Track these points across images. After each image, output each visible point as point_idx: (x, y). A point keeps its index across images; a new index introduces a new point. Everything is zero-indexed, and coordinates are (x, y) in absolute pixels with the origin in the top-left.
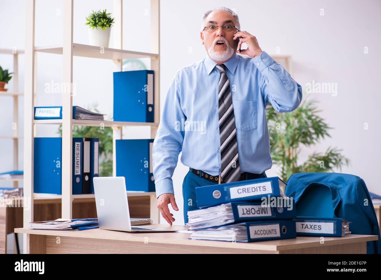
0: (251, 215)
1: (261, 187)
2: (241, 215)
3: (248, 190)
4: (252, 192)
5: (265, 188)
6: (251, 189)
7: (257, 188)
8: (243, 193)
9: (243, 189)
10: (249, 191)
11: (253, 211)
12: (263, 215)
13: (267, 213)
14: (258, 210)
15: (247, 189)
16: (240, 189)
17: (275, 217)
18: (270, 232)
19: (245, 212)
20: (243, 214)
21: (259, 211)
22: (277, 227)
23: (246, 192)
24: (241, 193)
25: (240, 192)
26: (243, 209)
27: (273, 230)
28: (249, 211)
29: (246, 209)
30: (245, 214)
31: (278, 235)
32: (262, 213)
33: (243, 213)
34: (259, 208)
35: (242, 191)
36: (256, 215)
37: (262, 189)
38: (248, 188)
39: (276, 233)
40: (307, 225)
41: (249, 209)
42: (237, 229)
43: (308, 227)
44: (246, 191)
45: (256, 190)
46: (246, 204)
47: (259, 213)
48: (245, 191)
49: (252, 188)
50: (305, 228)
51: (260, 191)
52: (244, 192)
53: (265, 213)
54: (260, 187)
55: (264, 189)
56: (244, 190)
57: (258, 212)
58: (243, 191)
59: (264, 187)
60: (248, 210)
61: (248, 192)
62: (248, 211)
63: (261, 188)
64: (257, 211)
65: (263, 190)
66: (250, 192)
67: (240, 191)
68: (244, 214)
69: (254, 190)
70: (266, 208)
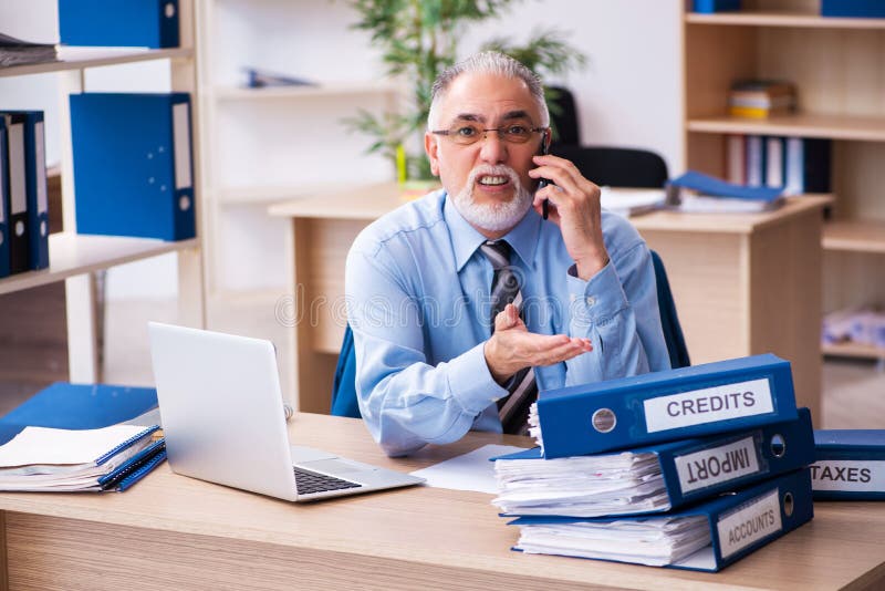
0: (712, 481)
1: (739, 395)
2: (686, 487)
3: (699, 405)
4: (713, 409)
6: (708, 402)
7: (726, 397)
8: (684, 413)
9: (683, 402)
10: (702, 408)
11: (714, 467)
12: (740, 473)
13: (748, 465)
14: (725, 459)
15: (695, 402)
16: (676, 404)
17: (768, 471)
18: (760, 522)
19: (695, 476)
20: (690, 482)
21: (727, 462)
23: (693, 412)
24: (678, 413)
25: (673, 412)
26: (689, 465)
27: (766, 514)
28: (704, 469)
29: (696, 463)
30: (696, 481)
31: (777, 524)
32: (736, 469)
33: (689, 478)
34: (727, 454)
35: (680, 408)
36: (724, 477)
37: (741, 399)
38: (698, 400)
39: (772, 521)
40: (827, 469)
41: (704, 461)
42: (673, 527)
43: (830, 476)
44: (695, 408)
45: (724, 403)
46: (695, 448)
47: (730, 470)
48: (689, 408)
49: (712, 399)
50: (822, 478)
51: (736, 406)
52: (687, 410)
53: (743, 467)
54: (735, 396)
55: (750, 402)
56: (687, 407)
57: (726, 467)
58: (684, 408)
59: (748, 396)
60: (702, 466)
61: (700, 411)
62: (703, 469)
63: (738, 397)
64: (724, 464)
65: (746, 404)
66: (706, 411)
67: (674, 409)
68: (692, 480)
69: (717, 403)
70: (745, 450)
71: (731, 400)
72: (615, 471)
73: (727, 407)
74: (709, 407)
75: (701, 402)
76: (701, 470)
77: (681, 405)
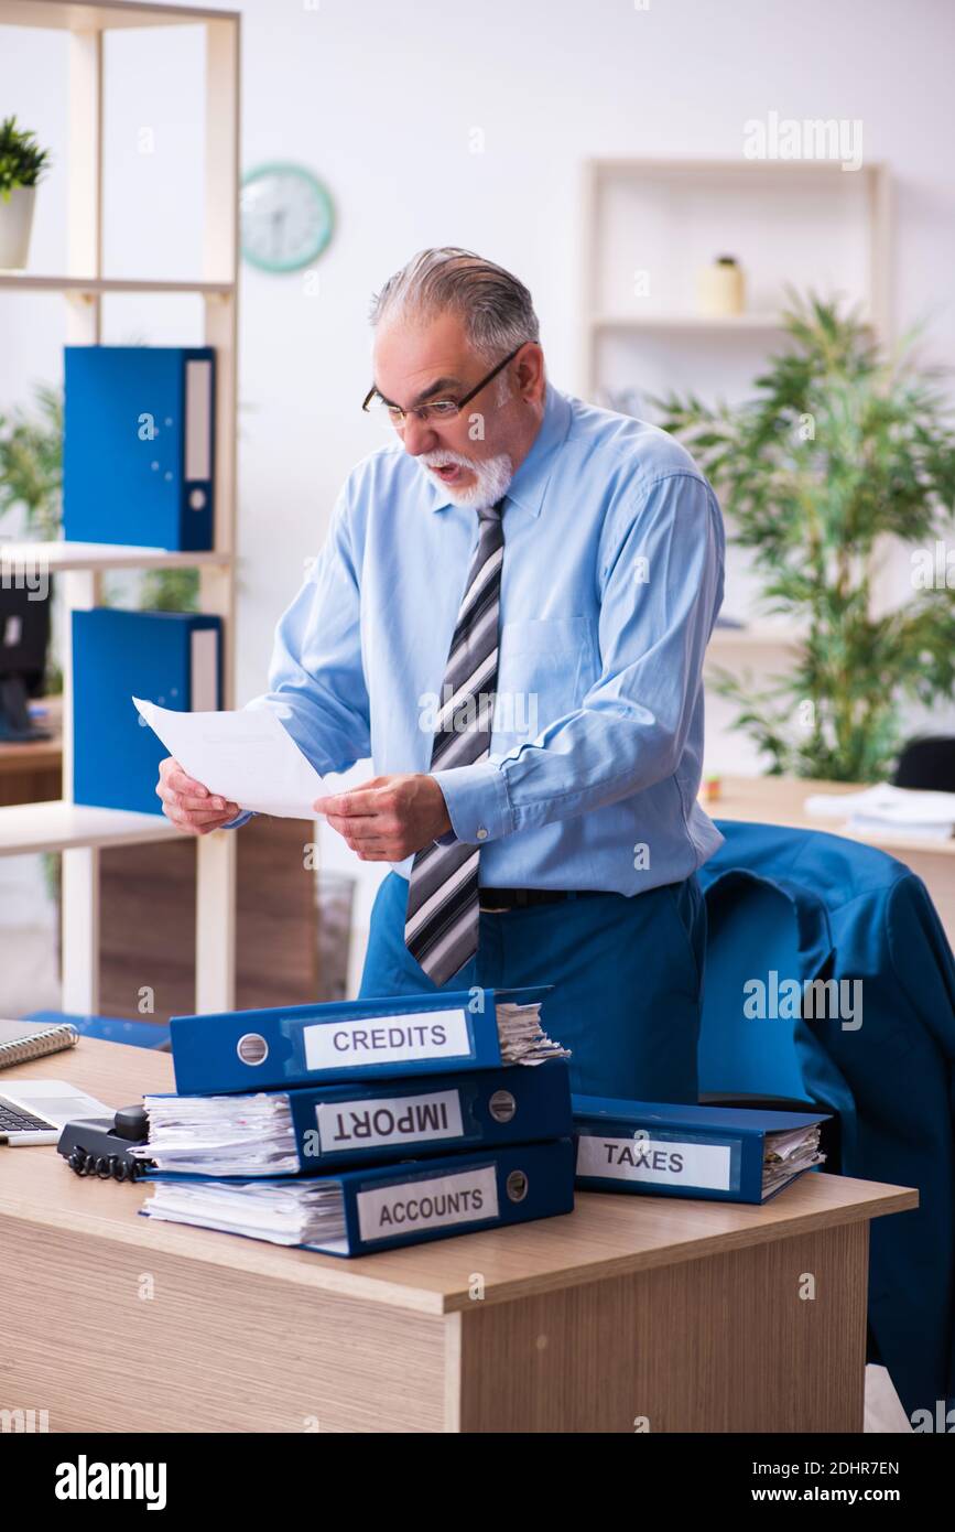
0: (375, 1140)
1: (426, 1028)
2: (329, 1143)
3: (374, 1039)
4: (392, 1046)
5: (440, 1035)
6: (386, 1034)
7: (409, 1030)
8: (355, 1048)
9: (354, 1033)
10: (378, 1043)
11: (384, 1123)
12: (430, 1134)
13: (445, 1126)
14: (406, 1115)
15: (370, 1036)
16: (346, 1035)
17: (479, 1137)
18: (451, 1203)
19: (348, 1130)
20: (337, 1138)
21: (410, 1119)
22: (484, 1180)
23: (367, 1047)
24: (347, 1046)
25: (342, 1045)
26: (340, 1117)
27: (465, 1194)
28: (367, 1124)
29: (353, 1116)
30: (348, 1137)
31: (490, 1208)
32: (422, 1128)
33: (338, 1134)
34: (410, 1109)
35: (350, 1041)
36: (397, 1138)
37: (428, 1035)
38: (373, 1032)
39: (477, 1203)
40: (627, 1150)
41: (366, 1114)
42: (314, 1197)
43: (630, 1160)
44: (369, 1041)
45: (406, 1038)
46: (359, 1095)
47: (411, 1130)
48: (362, 1041)
49: (391, 1031)
50: (620, 1162)
51: (422, 1043)
52: (359, 1044)
53: (435, 1126)
54: (421, 1029)
55: (439, 1039)
56: (358, 1039)
57: (406, 1125)
58: (355, 1041)
59: (437, 1030)
60: (362, 1120)
61: (375, 1047)
62: (364, 1125)
63: (425, 1031)
64: (402, 1121)
65: (434, 1042)
66: (384, 1047)
67: (342, 1042)
68: (342, 1137)
69: (397, 1038)
70: (443, 1106)
71: (415, 1034)
72: (256, 1118)
73: (411, 1044)
74: (386, 1042)
75: (377, 1035)
76: (359, 1124)
77: (351, 1036)
